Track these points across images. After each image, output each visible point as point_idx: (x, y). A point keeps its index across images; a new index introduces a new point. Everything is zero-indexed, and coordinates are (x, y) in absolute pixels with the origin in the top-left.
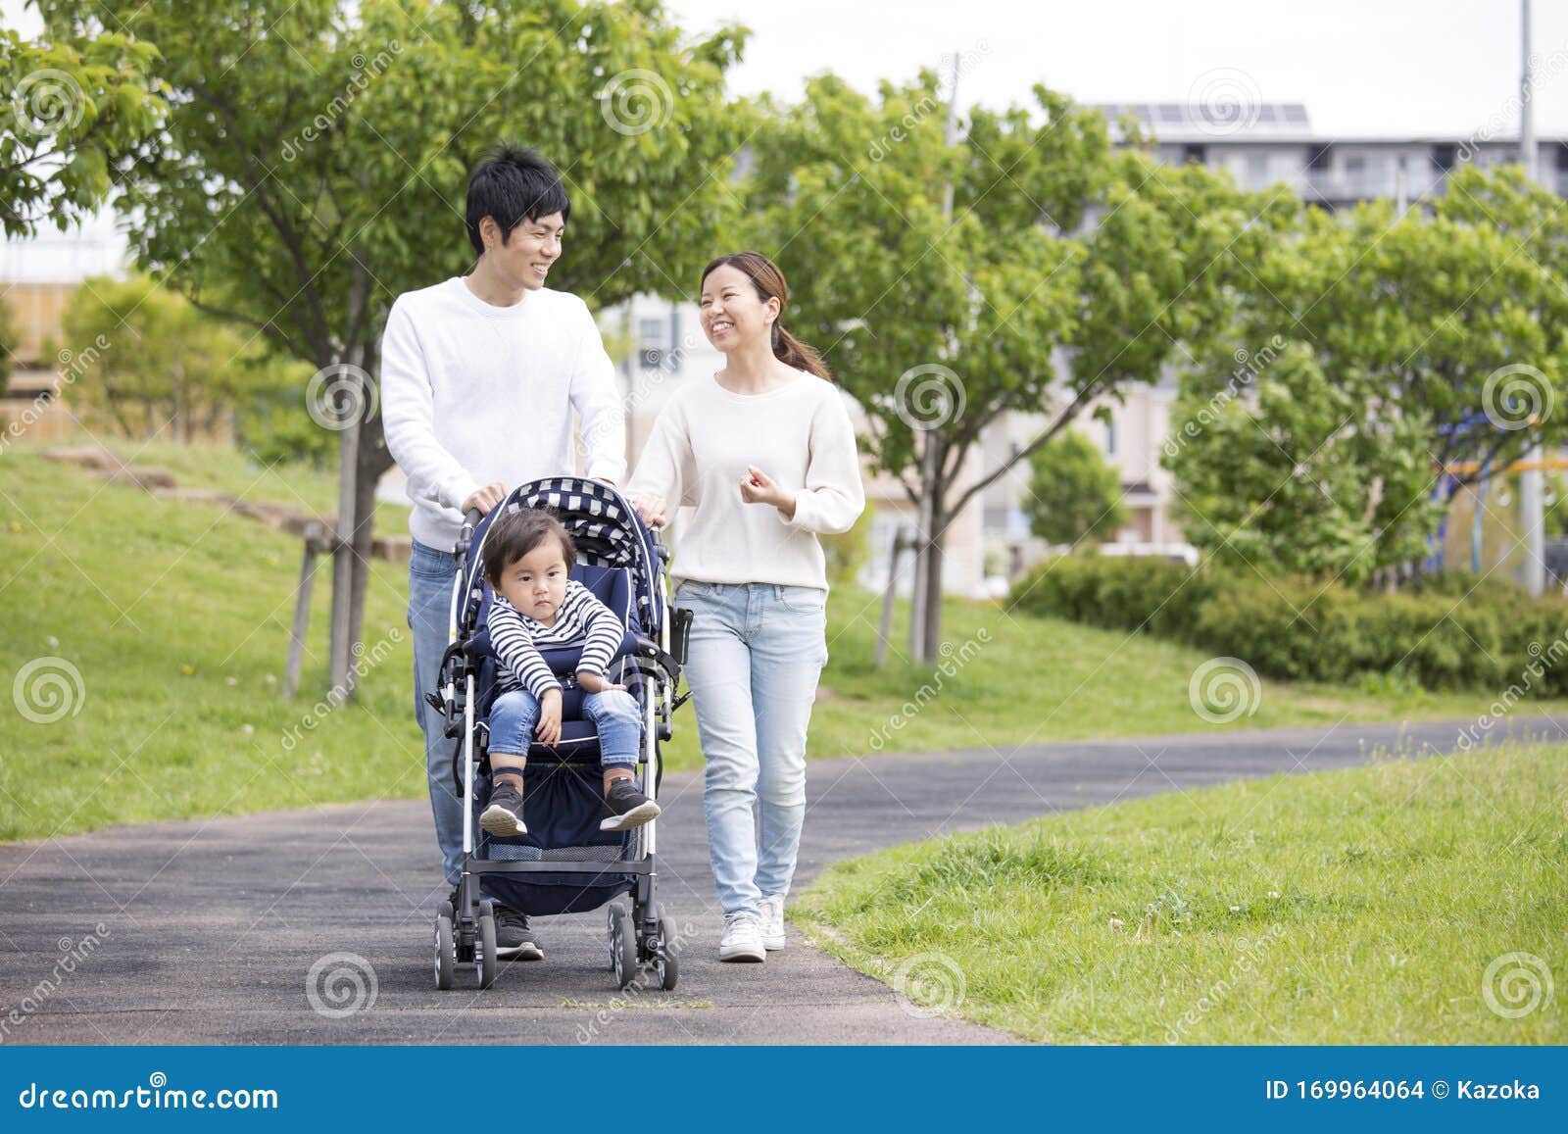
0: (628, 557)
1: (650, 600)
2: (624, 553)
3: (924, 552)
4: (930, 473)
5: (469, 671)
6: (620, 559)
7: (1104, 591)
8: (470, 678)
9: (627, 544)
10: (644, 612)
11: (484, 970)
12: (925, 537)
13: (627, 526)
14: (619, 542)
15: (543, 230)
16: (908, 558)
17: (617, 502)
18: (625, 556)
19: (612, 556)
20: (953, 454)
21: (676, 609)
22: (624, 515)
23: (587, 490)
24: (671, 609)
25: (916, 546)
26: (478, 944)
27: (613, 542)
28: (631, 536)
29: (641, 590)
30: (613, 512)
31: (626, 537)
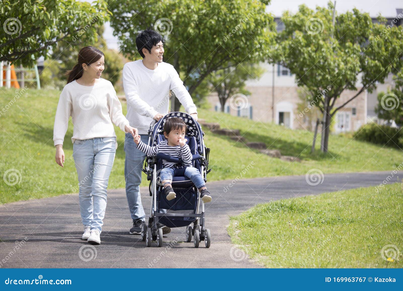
0: (194, 134)
1: (200, 145)
2: (193, 133)
3: (324, 125)
4: (326, 105)
5: (155, 163)
6: (191, 135)
7: (376, 134)
8: (155, 165)
9: (194, 131)
10: (199, 149)
11: (159, 242)
12: (325, 121)
13: (194, 125)
14: (191, 130)
15: (158, 47)
16: (320, 126)
17: (192, 119)
18: (193, 134)
19: (189, 134)
20: (332, 100)
21: (206, 148)
22: (193, 123)
23: (184, 116)
24: (205, 148)
25: (322, 123)
26: (158, 235)
27: (190, 130)
28: (195, 128)
29: (198, 143)
30: (190, 122)
31: (194, 129)
